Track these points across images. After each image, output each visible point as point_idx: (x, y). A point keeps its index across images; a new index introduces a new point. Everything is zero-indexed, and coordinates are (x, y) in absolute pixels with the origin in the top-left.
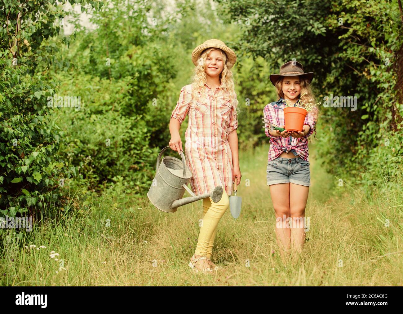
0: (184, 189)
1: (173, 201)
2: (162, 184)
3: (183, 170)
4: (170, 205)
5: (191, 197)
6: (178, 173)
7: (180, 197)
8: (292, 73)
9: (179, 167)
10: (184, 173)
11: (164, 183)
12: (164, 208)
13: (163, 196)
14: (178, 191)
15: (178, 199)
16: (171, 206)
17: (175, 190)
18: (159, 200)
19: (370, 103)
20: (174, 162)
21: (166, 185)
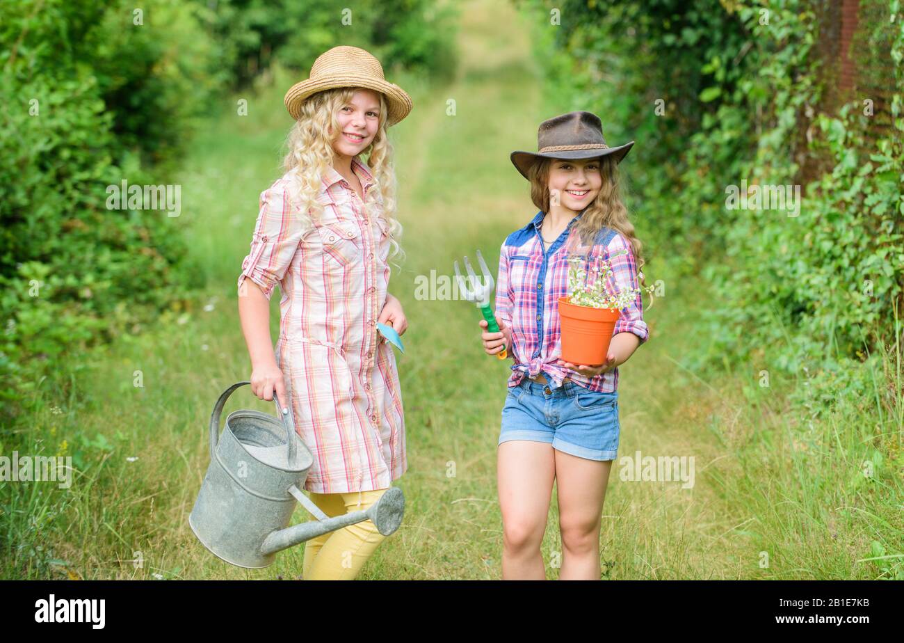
0: (292, 500)
1: (265, 536)
2: (230, 489)
3: (286, 447)
4: (256, 546)
5: (315, 523)
6: (273, 456)
7: (283, 524)
8: (578, 147)
9: (275, 436)
10: (291, 455)
11: (235, 489)
12: (240, 557)
13: (235, 523)
14: (277, 507)
15: (279, 529)
16: (258, 549)
17: (267, 506)
18: (225, 537)
19: (725, 58)
20: (259, 424)
21: (242, 491)
